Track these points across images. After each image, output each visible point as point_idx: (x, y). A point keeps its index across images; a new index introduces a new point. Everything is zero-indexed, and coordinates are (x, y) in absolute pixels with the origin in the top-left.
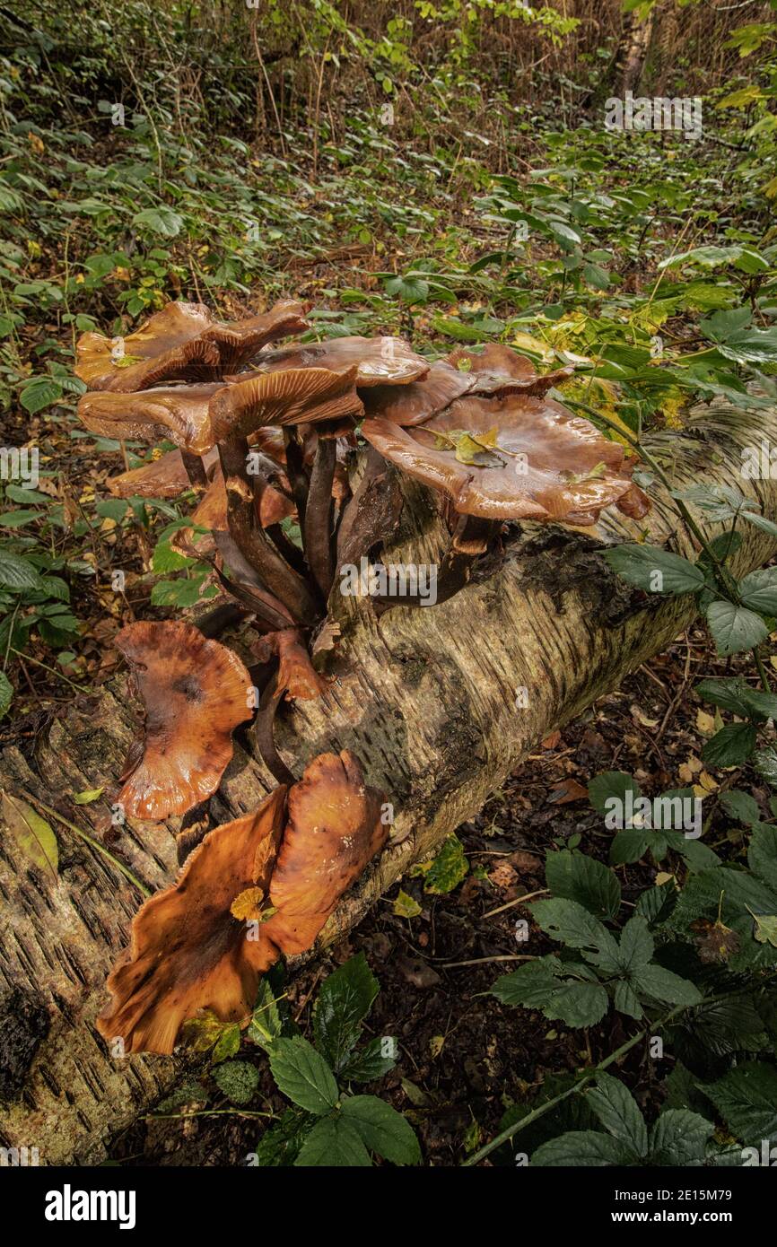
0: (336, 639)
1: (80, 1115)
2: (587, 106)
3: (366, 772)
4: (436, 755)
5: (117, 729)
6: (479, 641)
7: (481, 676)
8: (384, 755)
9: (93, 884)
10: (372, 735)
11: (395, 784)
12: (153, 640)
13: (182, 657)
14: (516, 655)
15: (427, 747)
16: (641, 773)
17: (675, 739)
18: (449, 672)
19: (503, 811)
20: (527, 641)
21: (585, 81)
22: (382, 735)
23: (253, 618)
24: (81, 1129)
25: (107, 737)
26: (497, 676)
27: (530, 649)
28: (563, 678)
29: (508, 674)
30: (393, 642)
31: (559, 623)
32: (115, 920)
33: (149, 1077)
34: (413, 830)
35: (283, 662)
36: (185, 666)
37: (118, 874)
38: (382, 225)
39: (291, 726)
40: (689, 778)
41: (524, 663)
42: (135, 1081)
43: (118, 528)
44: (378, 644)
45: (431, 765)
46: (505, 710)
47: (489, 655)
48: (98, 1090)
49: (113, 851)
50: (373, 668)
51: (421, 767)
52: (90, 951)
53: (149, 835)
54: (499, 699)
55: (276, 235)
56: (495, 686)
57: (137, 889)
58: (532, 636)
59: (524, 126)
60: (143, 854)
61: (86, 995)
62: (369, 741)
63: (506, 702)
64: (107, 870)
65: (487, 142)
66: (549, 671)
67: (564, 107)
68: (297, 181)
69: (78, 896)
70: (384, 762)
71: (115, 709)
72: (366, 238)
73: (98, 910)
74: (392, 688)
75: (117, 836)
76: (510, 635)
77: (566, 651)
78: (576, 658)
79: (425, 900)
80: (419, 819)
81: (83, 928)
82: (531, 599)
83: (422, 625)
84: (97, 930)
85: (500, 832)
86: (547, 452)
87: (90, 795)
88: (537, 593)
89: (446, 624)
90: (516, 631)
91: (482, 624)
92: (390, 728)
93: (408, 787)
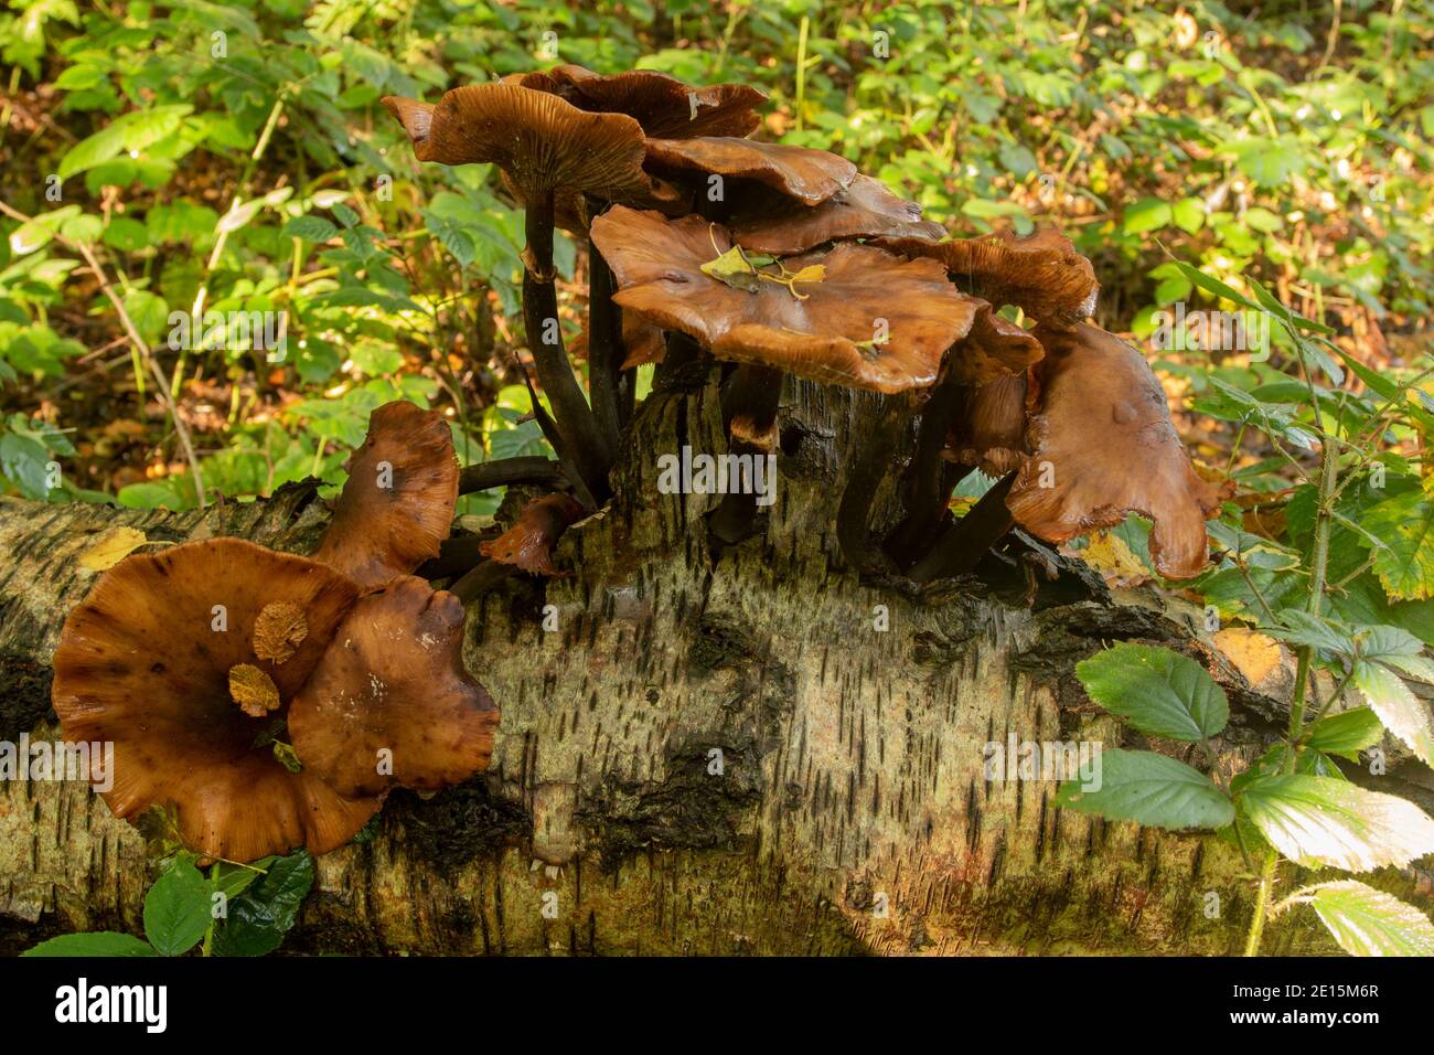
1: (36, 842)
3: (561, 739)
4: (662, 775)
6: (868, 691)
7: (834, 735)
8: (598, 733)
10: (602, 702)
11: (584, 777)
14: (923, 748)
15: (659, 758)
18: (770, 690)
20: (962, 745)
22: (614, 708)
24: (29, 860)
26: (862, 756)
27: (960, 758)
28: (1002, 846)
29: (888, 768)
30: (718, 604)
34: (577, 860)
41: (930, 770)
42: (99, 861)
44: (695, 596)
45: (649, 783)
46: (842, 808)
47: (871, 721)
48: (64, 834)
50: (664, 625)
51: (634, 776)
54: (840, 785)
56: (850, 766)
63: (851, 802)
66: (975, 813)
70: (591, 741)
74: (670, 661)
76: (931, 716)
77: (1032, 807)
80: (589, 848)
82: (1020, 692)
83: (787, 617)
88: (1036, 686)
89: (827, 640)
90: (951, 717)
91: (894, 672)
92: (631, 706)
93: (598, 789)
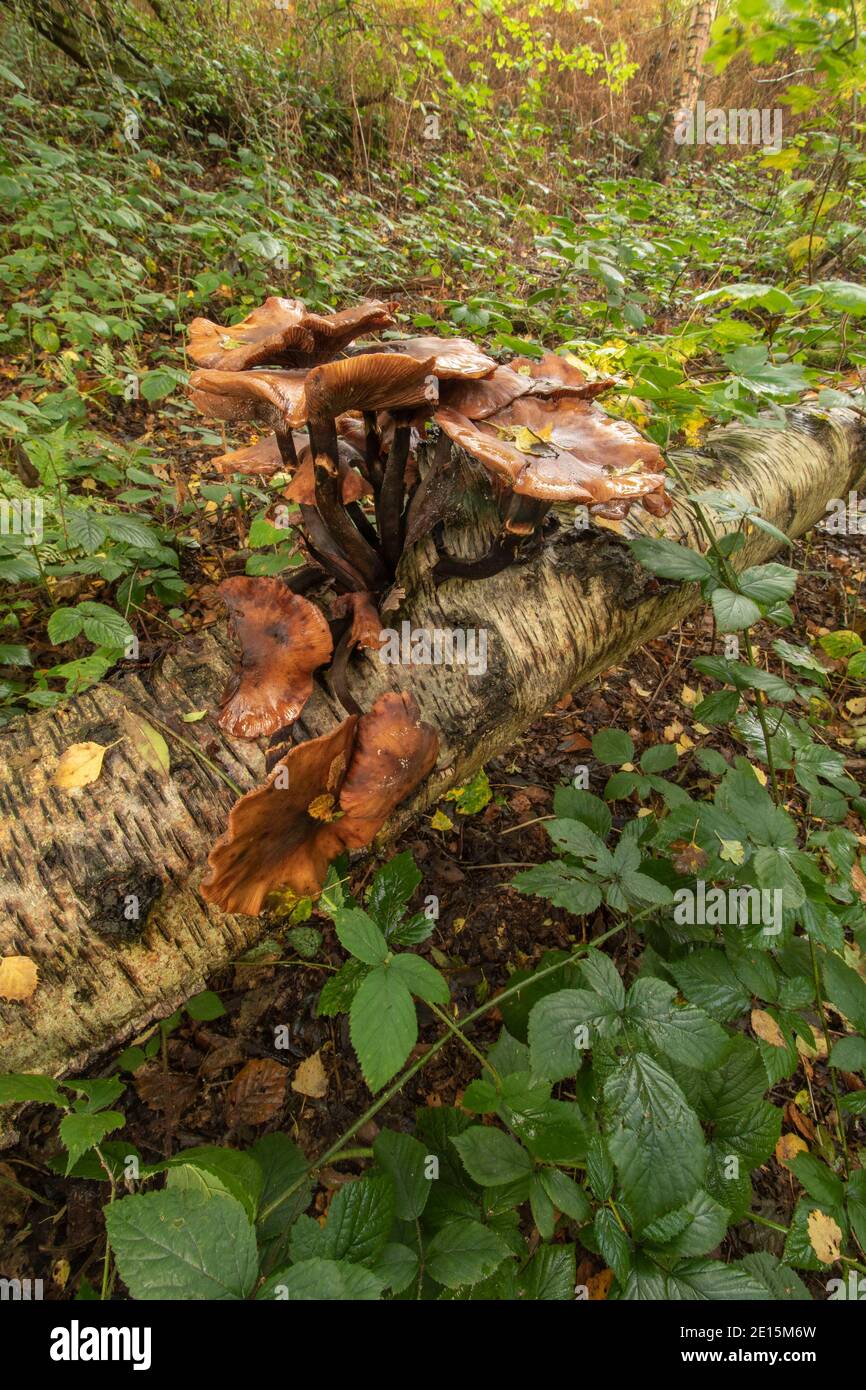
0: (402, 602)
1: (186, 957)
2: (635, 164)
4: (476, 702)
5: (218, 666)
6: (518, 613)
7: (518, 641)
8: (435, 699)
9: (197, 785)
10: (426, 683)
11: (443, 724)
12: (250, 592)
13: (273, 607)
14: (548, 626)
15: (470, 696)
16: (634, 732)
17: (663, 707)
18: (492, 636)
19: (522, 755)
20: (557, 617)
21: (635, 141)
22: (434, 684)
23: (332, 581)
24: (187, 967)
25: (209, 671)
26: (531, 642)
27: (559, 622)
28: (584, 648)
29: (541, 642)
30: (447, 608)
31: (584, 602)
32: (215, 813)
33: (239, 932)
34: (455, 760)
35: (356, 618)
36: (276, 615)
37: (217, 778)
38: (452, 261)
39: (360, 672)
40: (671, 738)
41: (553, 633)
42: (228, 934)
43: (219, 510)
44: (435, 609)
45: (473, 709)
46: (535, 670)
47: (526, 625)
48: (200, 939)
49: (214, 760)
51: (465, 711)
52: (194, 836)
53: (244, 750)
54: (531, 661)
55: (359, 263)
56: (529, 651)
57: (233, 791)
58: (562, 612)
59: (581, 178)
60: (237, 765)
61: (191, 868)
62: (423, 687)
63: (536, 664)
64: (209, 776)
65: (547, 191)
66: (573, 642)
67: (615, 164)
68: (380, 216)
69: (185, 794)
70: (435, 705)
71: (216, 649)
72: (437, 272)
73: (201, 805)
75: (217, 749)
76: (543, 610)
77: (588, 626)
78: (596, 632)
79: (456, 818)
80: (460, 752)
81: (189, 818)
82: (563, 582)
83: (472, 597)
84: (200, 820)
85: (519, 770)
86: (594, 449)
87: (195, 716)
88: (568, 576)
89: (491, 597)
90: (549, 607)
91: (521, 599)
92: (441, 678)
93: (453, 726)
